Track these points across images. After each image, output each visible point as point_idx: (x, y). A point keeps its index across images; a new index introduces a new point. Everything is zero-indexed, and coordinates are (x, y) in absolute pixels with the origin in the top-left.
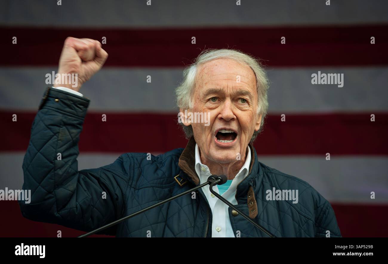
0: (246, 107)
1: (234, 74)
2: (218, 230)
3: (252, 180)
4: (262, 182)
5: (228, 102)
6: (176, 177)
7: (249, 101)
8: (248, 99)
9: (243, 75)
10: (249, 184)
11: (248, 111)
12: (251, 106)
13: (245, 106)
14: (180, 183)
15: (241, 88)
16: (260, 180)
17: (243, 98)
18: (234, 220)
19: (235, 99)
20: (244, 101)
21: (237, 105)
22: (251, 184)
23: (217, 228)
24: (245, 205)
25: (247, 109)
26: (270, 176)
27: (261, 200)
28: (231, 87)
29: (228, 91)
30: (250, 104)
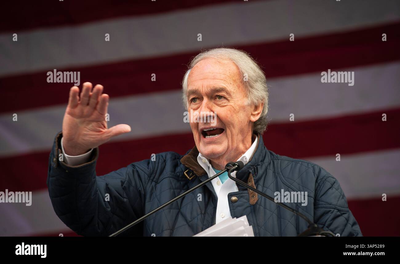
0: (225, 103)
1: (210, 73)
2: (222, 217)
3: (252, 167)
4: (266, 170)
5: (205, 100)
6: (186, 172)
7: (227, 96)
8: (224, 95)
9: (218, 73)
10: (248, 171)
11: (227, 106)
12: (230, 101)
13: (223, 102)
14: (189, 177)
15: (215, 85)
16: (264, 167)
17: (218, 95)
18: (233, 207)
19: (214, 96)
20: (220, 97)
21: (216, 102)
22: (251, 171)
23: (221, 215)
24: (246, 192)
25: (225, 104)
26: (276, 163)
27: (261, 186)
28: (206, 87)
29: (203, 90)
30: (229, 99)
